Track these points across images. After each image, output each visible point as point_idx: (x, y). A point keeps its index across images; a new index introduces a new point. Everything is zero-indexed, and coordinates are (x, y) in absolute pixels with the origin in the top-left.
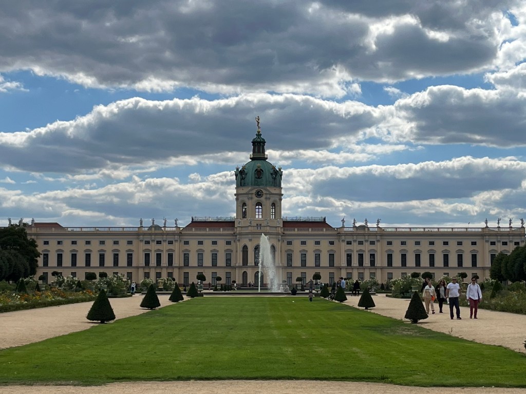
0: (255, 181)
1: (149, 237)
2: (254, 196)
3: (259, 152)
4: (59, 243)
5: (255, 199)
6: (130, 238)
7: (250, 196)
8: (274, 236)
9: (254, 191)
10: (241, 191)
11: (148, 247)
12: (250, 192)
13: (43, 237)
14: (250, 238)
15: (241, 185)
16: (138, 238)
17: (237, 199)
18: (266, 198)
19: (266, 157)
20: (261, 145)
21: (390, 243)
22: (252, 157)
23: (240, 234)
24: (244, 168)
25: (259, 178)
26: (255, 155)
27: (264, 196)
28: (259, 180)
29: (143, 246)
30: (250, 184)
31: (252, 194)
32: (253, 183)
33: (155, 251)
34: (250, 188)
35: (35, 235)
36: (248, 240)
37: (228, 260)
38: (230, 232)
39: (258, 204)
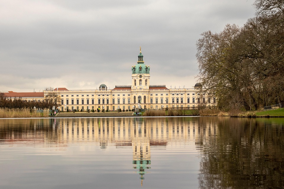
1: (100, 93)
2: (139, 77)
3: (141, 60)
4: (67, 96)
5: (139, 78)
6: (93, 94)
8: (145, 93)
9: (139, 75)
10: (134, 75)
12: (137, 76)
13: (61, 94)
14: (136, 94)
15: (134, 73)
16: (96, 94)
17: (132, 78)
19: (143, 62)
20: (141, 58)
21: (188, 94)
22: (138, 62)
23: (133, 92)
24: (135, 66)
27: (143, 77)
28: (140, 71)
29: (98, 97)
32: (138, 72)
33: (102, 98)
34: (137, 74)
35: (58, 93)
37: (129, 101)
38: (129, 91)
39: (140, 80)
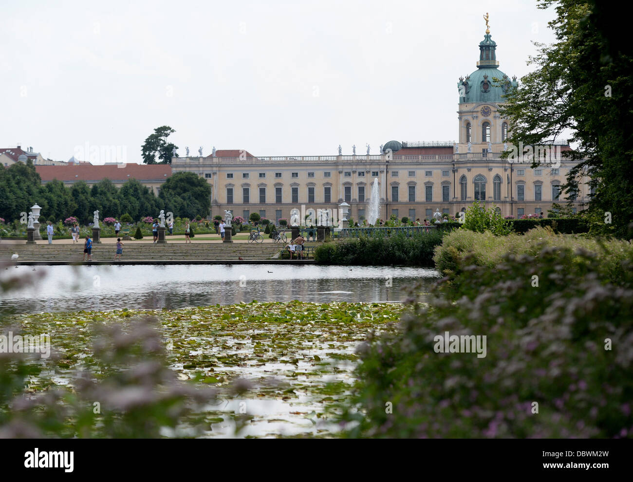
0: (481, 95)
1: (349, 167)
2: (479, 114)
3: (488, 58)
4: (245, 175)
5: (482, 118)
6: (327, 169)
7: (475, 114)
8: (498, 165)
9: (479, 109)
10: (465, 109)
11: (348, 179)
12: (475, 110)
13: (226, 169)
14: (469, 168)
15: (464, 101)
16: (337, 169)
17: (460, 118)
18: (495, 117)
19: (497, 64)
20: (489, 50)
22: (479, 65)
23: (459, 162)
24: (468, 78)
25: (485, 92)
26: (483, 63)
27: (492, 114)
28: (486, 95)
29: (343, 179)
30: (475, 99)
31: (477, 112)
32: (479, 98)
33: (358, 184)
34: (474, 105)
35: (216, 167)
36: (466, 170)
37: (446, 195)
38: (447, 160)
39: (485, 124)
